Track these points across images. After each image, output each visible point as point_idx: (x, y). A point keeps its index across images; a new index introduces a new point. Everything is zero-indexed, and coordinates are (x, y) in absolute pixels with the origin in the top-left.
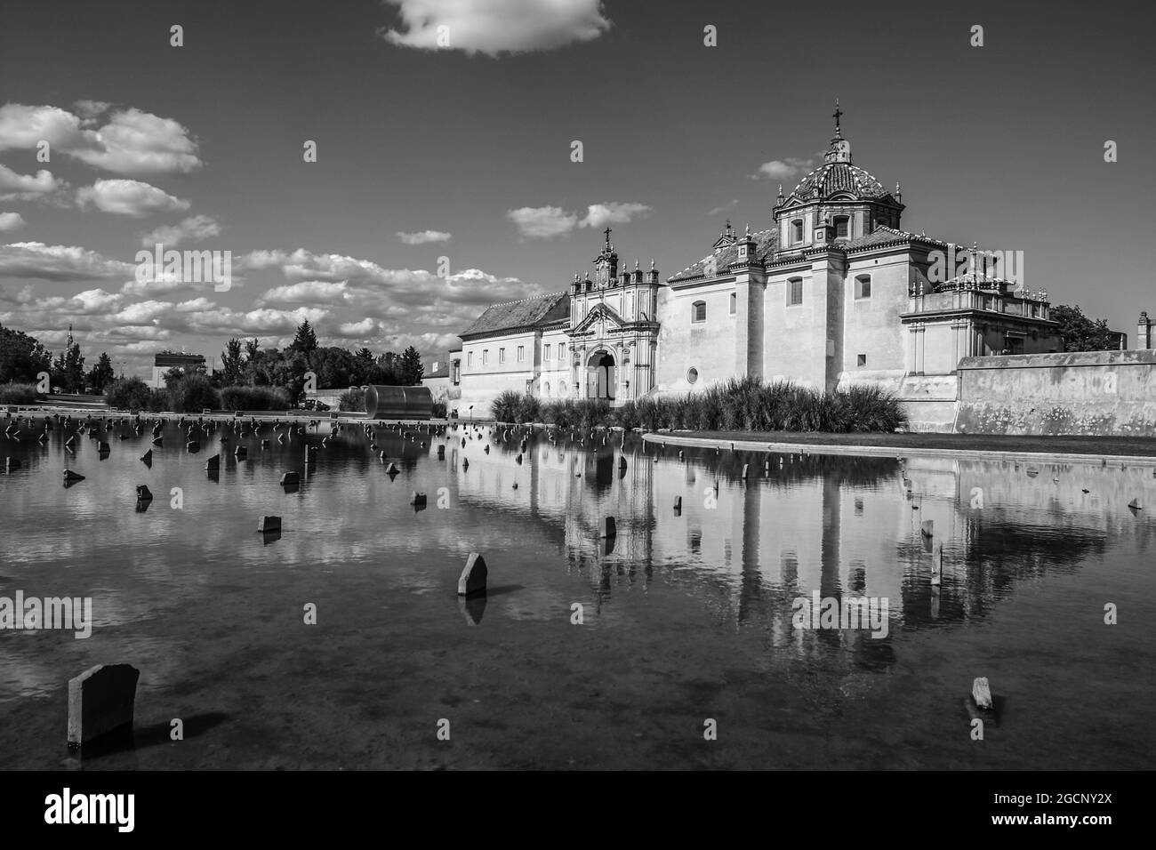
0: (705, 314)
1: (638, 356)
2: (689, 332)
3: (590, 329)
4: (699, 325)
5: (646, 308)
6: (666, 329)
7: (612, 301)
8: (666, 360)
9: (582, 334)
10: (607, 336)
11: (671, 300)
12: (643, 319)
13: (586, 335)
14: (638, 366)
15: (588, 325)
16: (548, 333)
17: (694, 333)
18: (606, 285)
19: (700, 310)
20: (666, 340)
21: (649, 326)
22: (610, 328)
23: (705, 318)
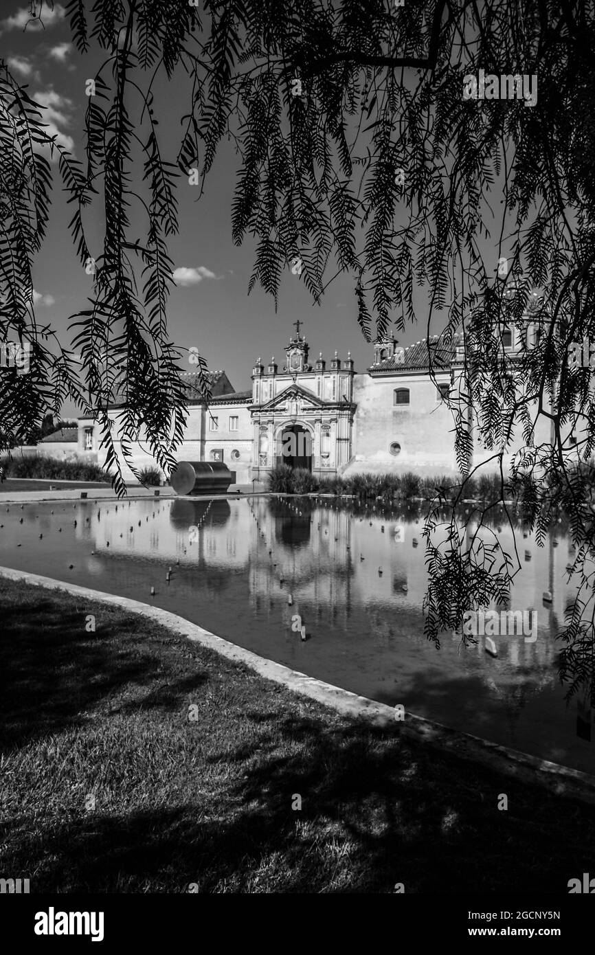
0: (409, 399)
1: (339, 431)
2: (390, 413)
3: (278, 406)
4: (402, 408)
5: (346, 391)
6: (364, 410)
7: (309, 383)
8: (364, 435)
9: (271, 411)
10: (300, 413)
11: (369, 386)
12: (343, 400)
13: (274, 411)
14: (339, 439)
15: (278, 403)
16: (214, 407)
17: (396, 414)
18: (300, 369)
19: (403, 396)
20: (364, 419)
21: (348, 407)
22: (304, 406)
23: (408, 402)
